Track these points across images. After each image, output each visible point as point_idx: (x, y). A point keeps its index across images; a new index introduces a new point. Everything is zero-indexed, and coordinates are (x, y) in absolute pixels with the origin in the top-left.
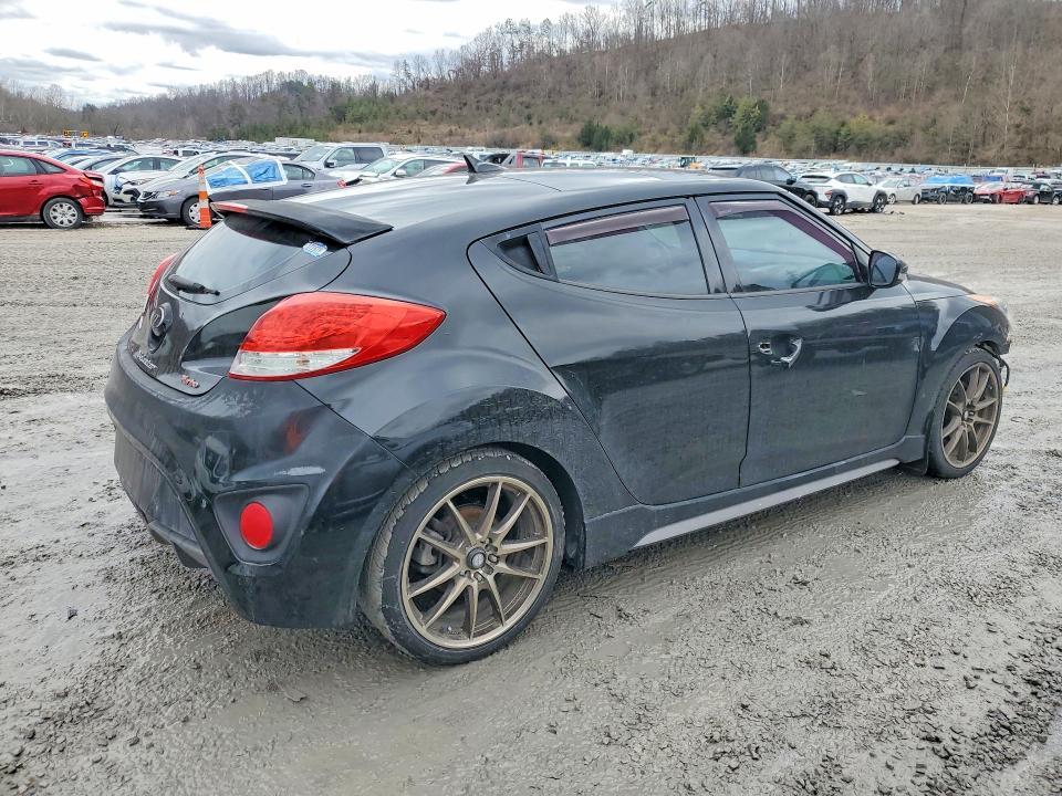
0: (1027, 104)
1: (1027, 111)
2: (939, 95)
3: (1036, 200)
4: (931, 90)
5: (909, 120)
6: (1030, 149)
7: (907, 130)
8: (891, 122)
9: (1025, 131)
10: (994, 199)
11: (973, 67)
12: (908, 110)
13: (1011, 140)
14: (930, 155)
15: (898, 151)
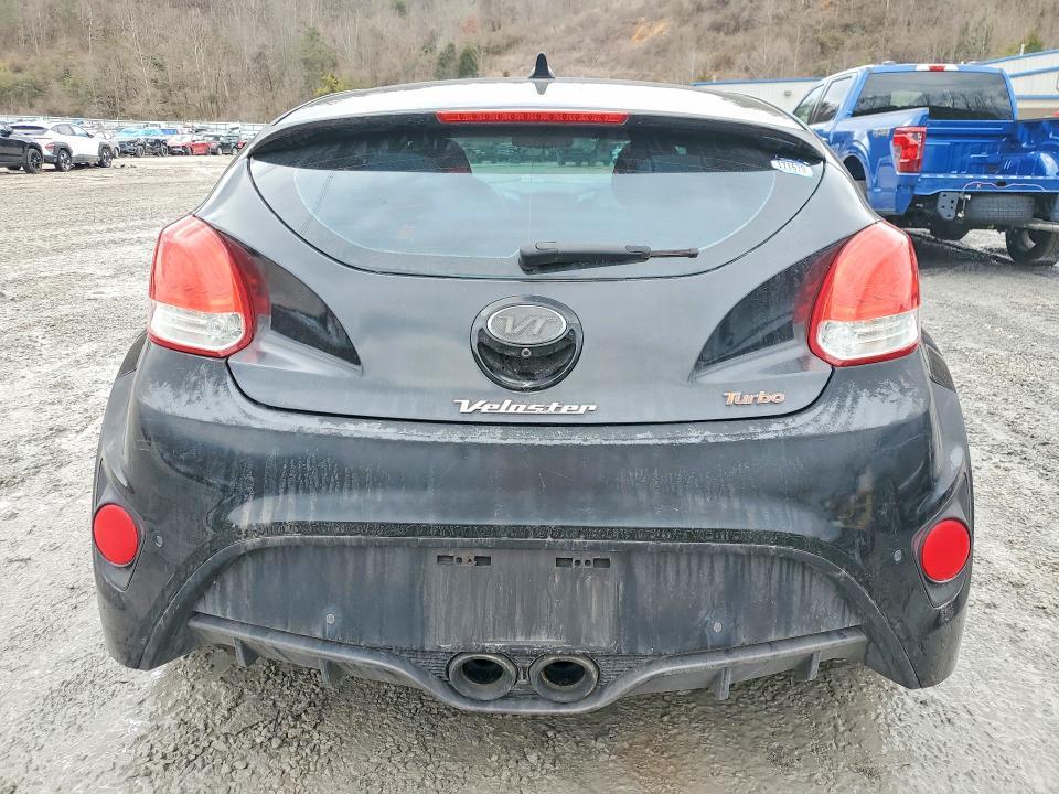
0: (158, 60)
1: (160, 67)
2: (63, 41)
3: (220, 151)
4: (52, 37)
5: (37, 69)
6: (174, 104)
7: (40, 78)
8: (18, 70)
9: (163, 87)
10: (186, 151)
11: (90, 16)
12: (33, 57)
13: (154, 95)
14: (77, 108)
15: (39, 103)
